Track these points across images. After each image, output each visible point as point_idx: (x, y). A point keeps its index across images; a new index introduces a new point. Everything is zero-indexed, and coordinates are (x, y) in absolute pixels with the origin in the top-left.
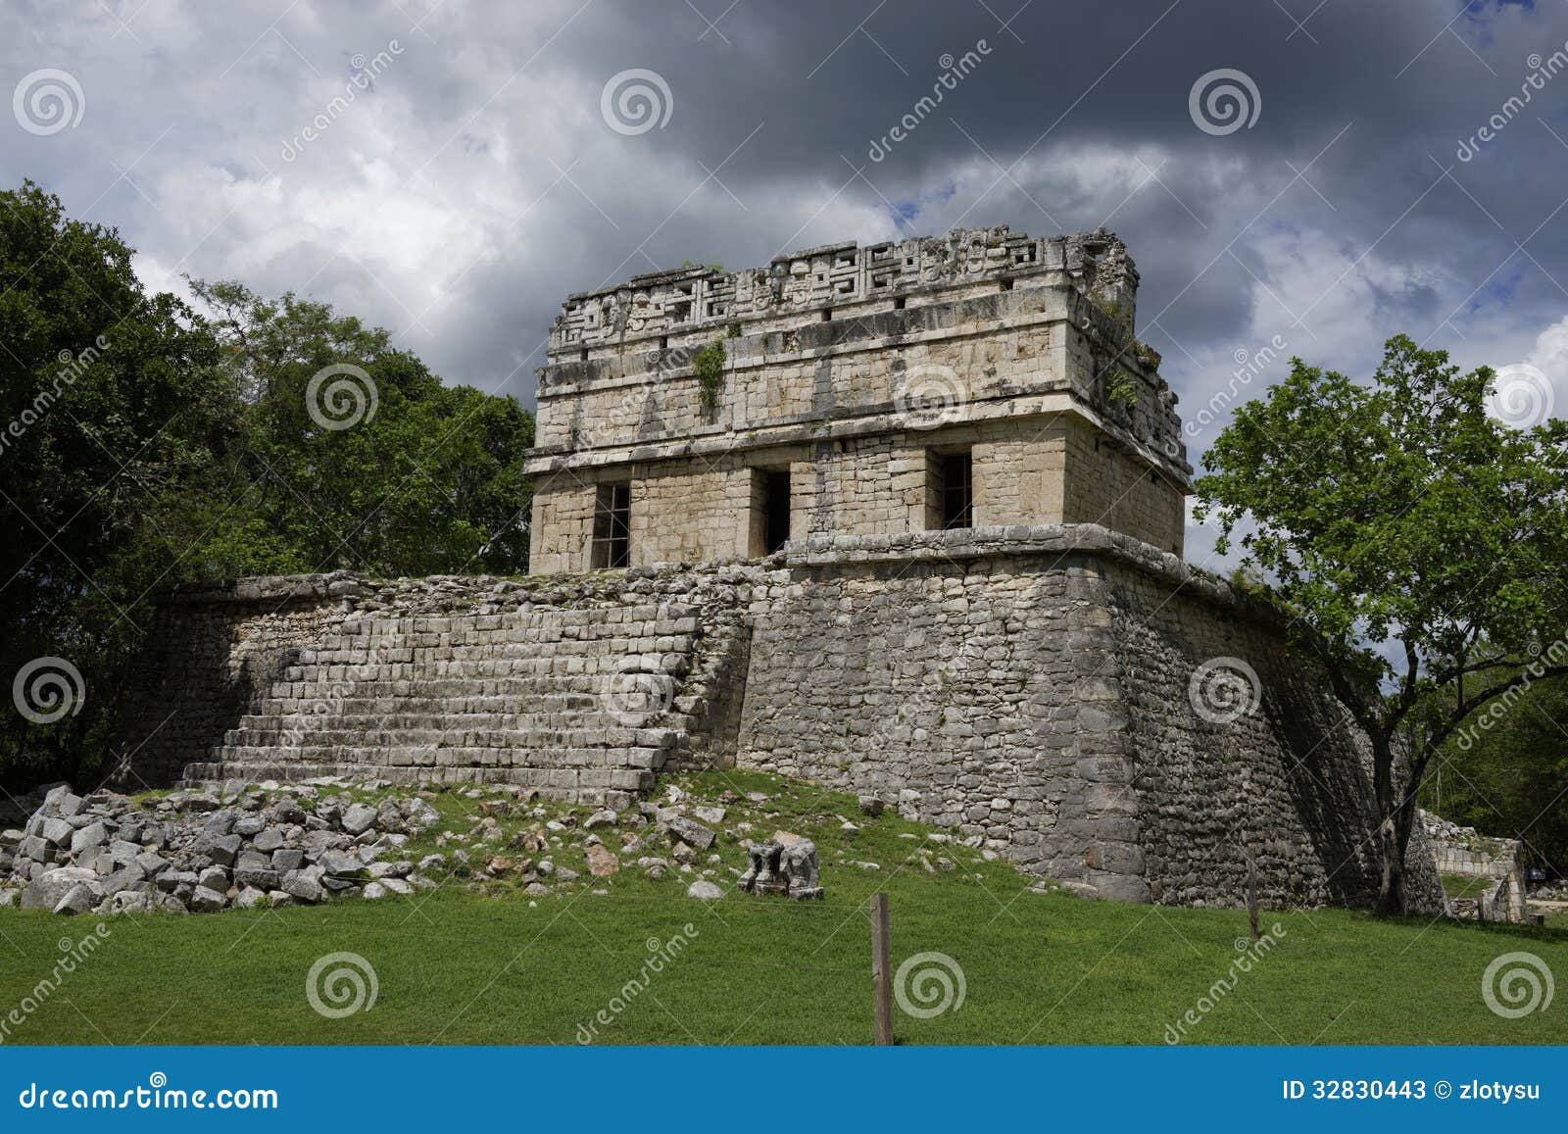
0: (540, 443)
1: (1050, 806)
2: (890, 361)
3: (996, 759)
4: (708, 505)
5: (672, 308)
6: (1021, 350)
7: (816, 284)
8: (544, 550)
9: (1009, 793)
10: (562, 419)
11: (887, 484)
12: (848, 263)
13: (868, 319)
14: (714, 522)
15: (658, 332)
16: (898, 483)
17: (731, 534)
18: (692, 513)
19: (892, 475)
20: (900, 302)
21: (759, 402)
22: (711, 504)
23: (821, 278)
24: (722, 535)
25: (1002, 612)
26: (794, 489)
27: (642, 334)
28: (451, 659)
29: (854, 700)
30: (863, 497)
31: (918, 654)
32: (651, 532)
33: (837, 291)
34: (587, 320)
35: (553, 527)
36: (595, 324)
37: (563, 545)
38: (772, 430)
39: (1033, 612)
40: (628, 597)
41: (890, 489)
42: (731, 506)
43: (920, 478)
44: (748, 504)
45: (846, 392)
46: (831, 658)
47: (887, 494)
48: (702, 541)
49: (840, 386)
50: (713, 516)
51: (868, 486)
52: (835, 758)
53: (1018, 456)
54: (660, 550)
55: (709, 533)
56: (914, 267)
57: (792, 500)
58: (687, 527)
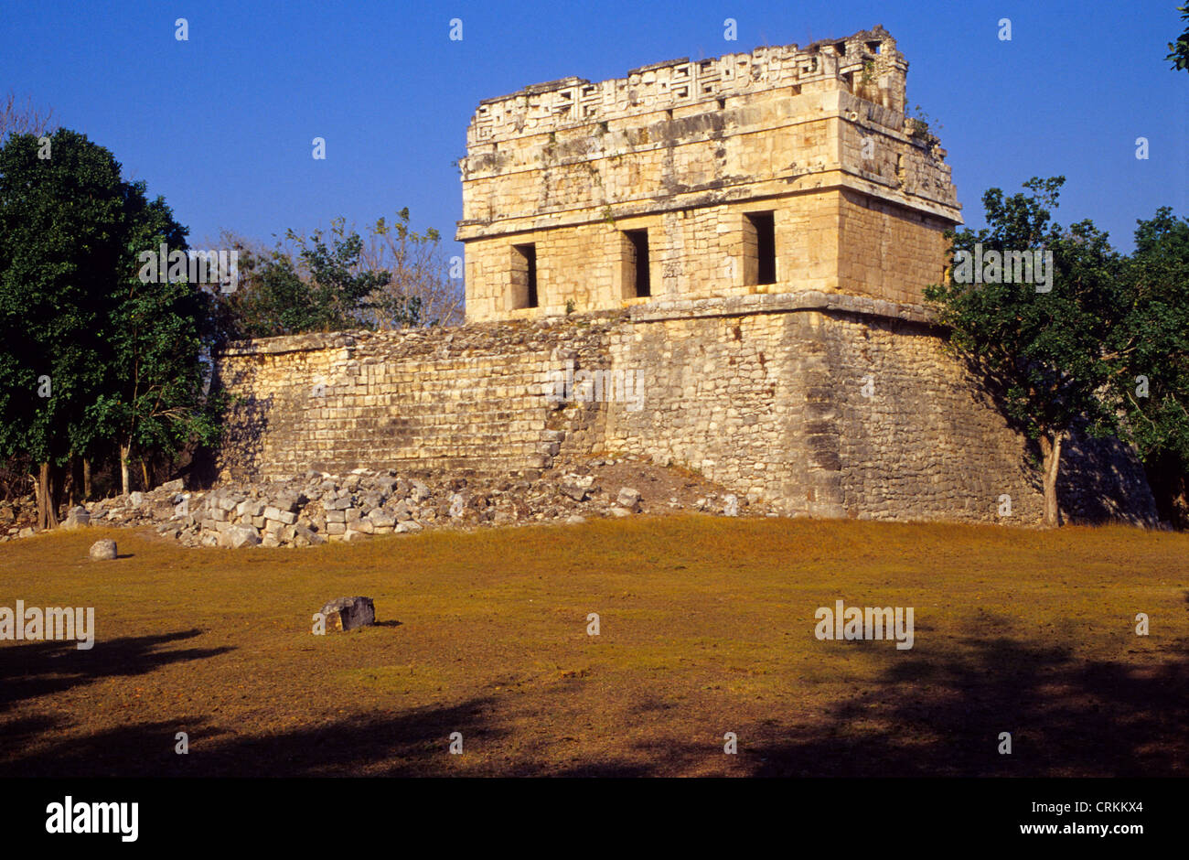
0: (467, 216)
1: (787, 467)
2: (715, 150)
3: (757, 440)
4: (591, 260)
5: (558, 110)
6: (807, 140)
7: (661, 90)
8: (476, 296)
9: (764, 460)
10: (482, 198)
11: (716, 241)
12: (683, 74)
13: (698, 118)
14: (597, 272)
15: (548, 129)
16: (723, 241)
17: (608, 281)
18: (581, 266)
19: (720, 235)
20: (722, 103)
21: (624, 183)
22: (595, 259)
23: (664, 85)
24: (602, 281)
25: (760, 349)
26: (651, 247)
27: (536, 131)
28: (422, 389)
29: (675, 406)
30: (701, 251)
31: (712, 376)
32: (552, 280)
33: (676, 96)
34: (495, 120)
35: (481, 279)
36: (501, 123)
37: (489, 292)
38: (633, 203)
39: (779, 349)
40: (532, 344)
41: (718, 245)
42: (608, 261)
43: (739, 236)
44: (620, 258)
45: (684, 174)
46: (660, 381)
47: (717, 249)
48: (589, 287)
49: (681, 170)
50: (596, 268)
51: (703, 243)
52: (664, 443)
53: (808, 219)
54: (559, 293)
55: (593, 280)
56: (731, 76)
57: (650, 255)
58: (578, 278)
